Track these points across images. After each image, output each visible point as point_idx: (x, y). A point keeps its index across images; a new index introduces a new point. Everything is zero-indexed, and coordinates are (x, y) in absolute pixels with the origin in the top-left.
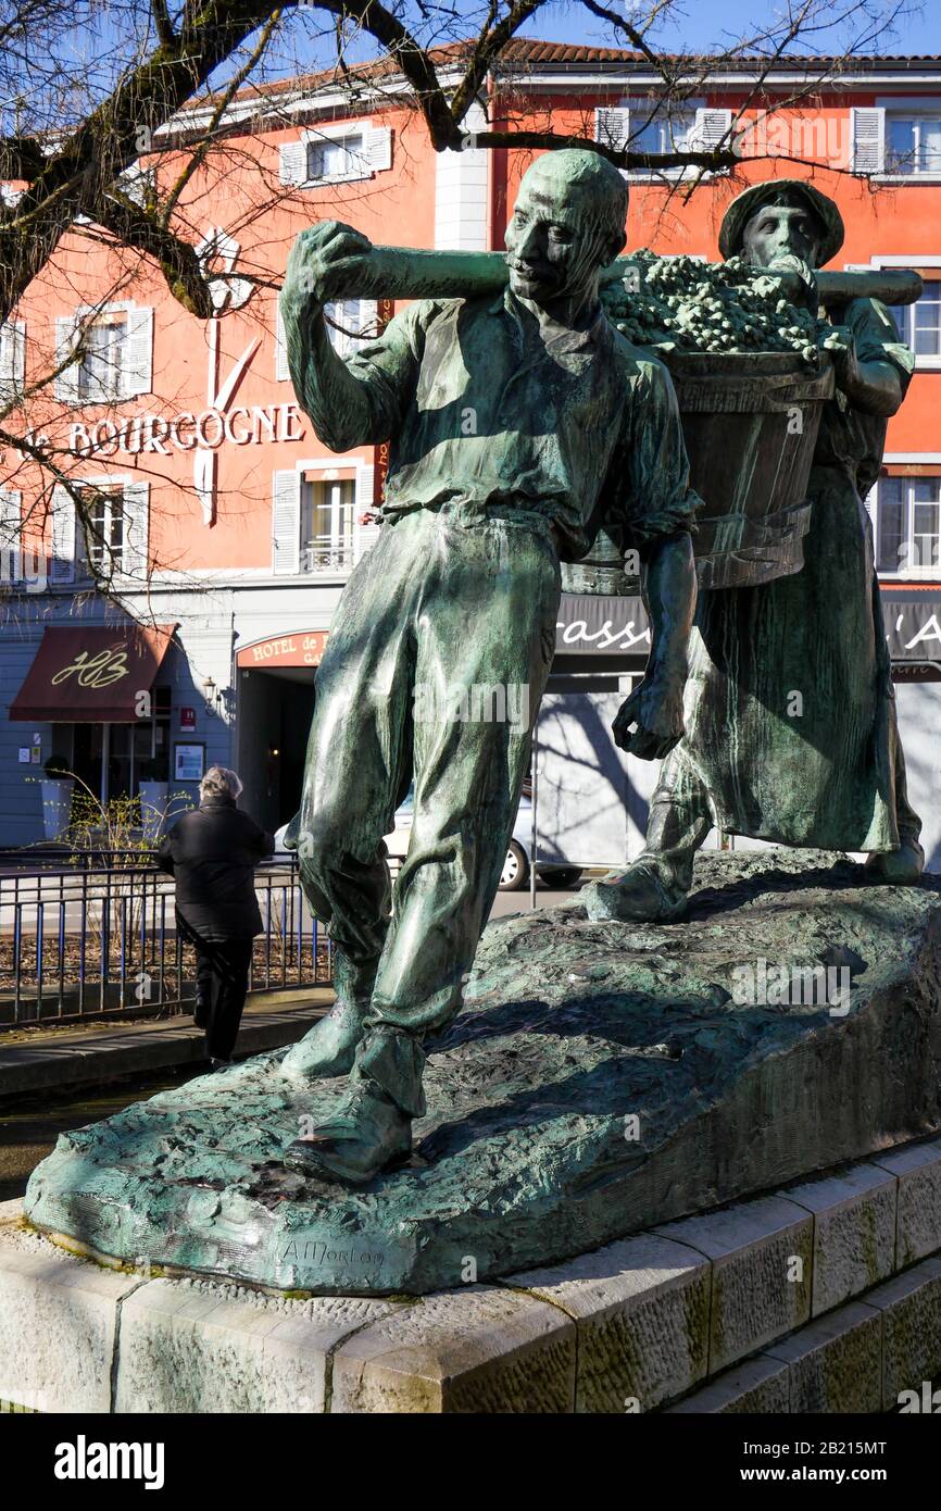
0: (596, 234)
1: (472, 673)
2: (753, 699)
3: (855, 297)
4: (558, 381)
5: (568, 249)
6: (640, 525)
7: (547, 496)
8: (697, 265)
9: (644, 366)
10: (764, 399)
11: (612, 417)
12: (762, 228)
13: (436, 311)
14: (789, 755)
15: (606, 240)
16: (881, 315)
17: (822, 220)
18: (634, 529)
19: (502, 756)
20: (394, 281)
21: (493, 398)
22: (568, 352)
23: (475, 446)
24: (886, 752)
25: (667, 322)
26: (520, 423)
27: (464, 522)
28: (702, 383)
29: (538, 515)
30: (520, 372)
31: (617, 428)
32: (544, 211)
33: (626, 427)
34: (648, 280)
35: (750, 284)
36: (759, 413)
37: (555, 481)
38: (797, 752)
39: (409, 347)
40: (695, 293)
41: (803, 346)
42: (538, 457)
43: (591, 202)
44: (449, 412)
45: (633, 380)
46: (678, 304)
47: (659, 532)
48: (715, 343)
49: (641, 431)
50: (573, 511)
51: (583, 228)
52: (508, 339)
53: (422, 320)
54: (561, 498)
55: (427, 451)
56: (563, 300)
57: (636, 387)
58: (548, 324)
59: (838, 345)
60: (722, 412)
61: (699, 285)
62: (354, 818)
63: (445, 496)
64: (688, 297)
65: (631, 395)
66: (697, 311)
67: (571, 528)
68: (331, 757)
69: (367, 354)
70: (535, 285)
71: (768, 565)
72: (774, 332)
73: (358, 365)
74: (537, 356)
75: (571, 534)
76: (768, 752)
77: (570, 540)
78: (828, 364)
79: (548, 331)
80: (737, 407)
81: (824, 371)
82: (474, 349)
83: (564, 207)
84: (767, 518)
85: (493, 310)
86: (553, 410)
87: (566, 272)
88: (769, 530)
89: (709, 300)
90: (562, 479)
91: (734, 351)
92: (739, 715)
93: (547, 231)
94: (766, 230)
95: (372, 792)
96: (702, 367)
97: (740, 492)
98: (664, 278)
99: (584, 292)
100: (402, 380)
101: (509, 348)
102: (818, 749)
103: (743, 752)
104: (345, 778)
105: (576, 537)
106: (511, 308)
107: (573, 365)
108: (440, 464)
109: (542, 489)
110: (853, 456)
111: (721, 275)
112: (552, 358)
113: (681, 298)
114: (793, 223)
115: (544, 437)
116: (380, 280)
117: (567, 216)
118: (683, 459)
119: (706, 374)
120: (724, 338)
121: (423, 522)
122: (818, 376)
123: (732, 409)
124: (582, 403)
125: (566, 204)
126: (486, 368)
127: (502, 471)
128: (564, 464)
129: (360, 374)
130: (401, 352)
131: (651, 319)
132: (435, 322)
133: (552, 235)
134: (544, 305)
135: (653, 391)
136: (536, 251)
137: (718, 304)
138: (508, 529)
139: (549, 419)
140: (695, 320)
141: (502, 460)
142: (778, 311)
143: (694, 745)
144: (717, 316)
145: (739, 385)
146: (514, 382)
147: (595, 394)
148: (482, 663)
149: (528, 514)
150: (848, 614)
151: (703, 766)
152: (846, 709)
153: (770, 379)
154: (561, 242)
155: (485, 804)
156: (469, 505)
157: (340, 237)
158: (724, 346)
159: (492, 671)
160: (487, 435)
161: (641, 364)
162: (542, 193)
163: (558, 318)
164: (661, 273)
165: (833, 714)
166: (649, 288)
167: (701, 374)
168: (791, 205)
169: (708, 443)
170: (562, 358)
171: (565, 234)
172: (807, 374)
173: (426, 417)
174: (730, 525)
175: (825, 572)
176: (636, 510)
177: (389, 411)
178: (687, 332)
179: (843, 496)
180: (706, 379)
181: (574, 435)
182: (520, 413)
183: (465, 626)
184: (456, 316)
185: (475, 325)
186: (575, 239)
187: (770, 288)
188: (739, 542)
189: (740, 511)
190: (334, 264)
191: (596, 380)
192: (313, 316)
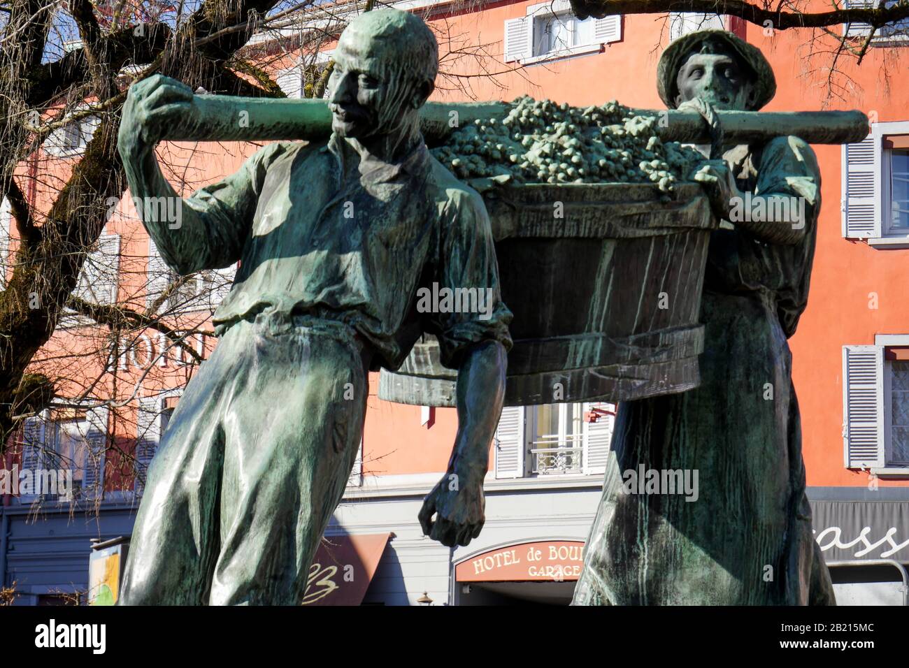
0: (401, 80)
1: (267, 461)
2: (665, 520)
3: (775, 135)
4: (366, 208)
5: (375, 95)
6: (450, 335)
7: (349, 307)
8: (563, 107)
9: (454, 194)
10: (610, 225)
11: (419, 238)
12: (690, 75)
13: (280, 150)
14: (700, 575)
15: (414, 86)
16: (796, 151)
17: (750, 66)
18: (446, 339)
19: (291, 535)
20: (218, 124)
21: (310, 222)
22: (380, 183)
23: (290, 263)
24: (796, 572)
25: (513, 158)
26: (329, 245)
27: (273, 330)
28: (538, 211)
29: (338, 323)
30: (335, 200)
31: (425, 247)
32: (352, 62)
33: (435, 247)
34: (505, 121)
35: (623, 124)
36: (607, 237)
37: (357, 294)
38: (707, 572)
39: (250, 184)
40: (555, 132)
41: (660, 178)
42: (344, 274)
43: (394, 53)
44: (274, 235)
45: (441, 206)
46: (532, 141)
47: (467, 340)
48: (560, 176)
49: (450, 250)
50: (376, 321)
51: (388, 75)
52: (331, 173)
53: (265, 161)
54: (362, 308)
55: (253, 270)
56: (381, 137)
57: (444, 213)
58: (368, 159)
59: (708, 177)
60: (562, 237)
61: (557, 125)
62: (164, 592)
63: (259, 308)
64: (545, 135)
65: (438, 219)
66: (547, 149)
67: (374, 336)
68: (149, 538)
69: (211, 190)
70: (350, 126)
71: (639, 383)
72: (637, 165)
73: (202, 199)
74: (352, 186)
75: (376, 341)
76: (678, 572)
77: (377, 347)
78: (699, 194)
79: (366, 164)
80: (578, 232)
81: (691, 200)
82: (300, 182)
83: (368, 57)
84: (632, 338)
85: (322, 150)
86: (359, 233)
87: (376, 114)
88: (635, 350)
89: (565, 138)
90: (364, 292)
91: (578, 182)
92: (650, 535)
93: (357, 79)
94: (695, 75)
95: (183, 568)
96: (539, 196)
97: (596, 312)
98: (522, 119)
99: (399, 132)
100: (242, 211)
101: (330, 181)
102: (728, 569)
103: (652, 572)
104: (158, 556)
105: (382, 345)
106: (334, 147)
107: (382, 193)
108: (260, 282)
109: (344, 300)
110: (768, 286)
111: (594, 117)
112: (364, 189)
113: (536, 137)
114: (719, 69)
115: (350, 255)
116: (203, 124)
117: (371, 66)
118: (490, 275)
119: (543, 203)
120: (570, 171)
121: (243, 331)
122: (683, 204)
123: (574, 234)
124: (389, 226)
125: (370, 55)
126: (308, 198)
127: (308, 286)
128: (366, 279)
129: (203, 207)
130: (242, 187)
131: (497, 155)
132: (276, 161)
133: (361, 82)
134: (364, 143)
135: (460, 216)
136: (347, 97)
137: (573, 141)
138: (311, 336)
139: (355, 240)
140: (543, 155)
141: (309, 277)
142: (648, 147)
143: (603, 564)
144: (568, 152)
145: (580, 212)
146: (327, 209)
147: (401, 218)
148: (275, 452)
149: (331, 322)
150: (755, 436)
151: (609, 584)
152: (755, 529)
153: (614, 207)
154: (369, 87)
155: (275, 578)
156: (277, 315)
157: (161, 89)
158: (569, 178)
159: (284, 459)
160: (301, 255)
161: (450, 192)
162: (350, 48)
163: (377, 153)
164: (520, 115)
165: (743, 535)
166: (505, 129)
167: (538, 201)
168: (716, 52)
169: (553, 266)
170: (374, 188)
171: (372, 81)
172: (664, 203)
173: (255, 242)
174: (584, 343)
175: (732, 397)
176: (448, 321)
177: (225, 238)
178: (529, 166)
179: (754, 323)
180: (543, 207)
181: (379, 254)
182: (330, 236)
183: (265, 420)
184: (295, 155)
185: (306, 162)
186: (380, 85)
187: (641, 127)
188: (597, 359)
189: (598, 329)
190: (154, 111)
191: (403, 207)
192: (143, 156)
